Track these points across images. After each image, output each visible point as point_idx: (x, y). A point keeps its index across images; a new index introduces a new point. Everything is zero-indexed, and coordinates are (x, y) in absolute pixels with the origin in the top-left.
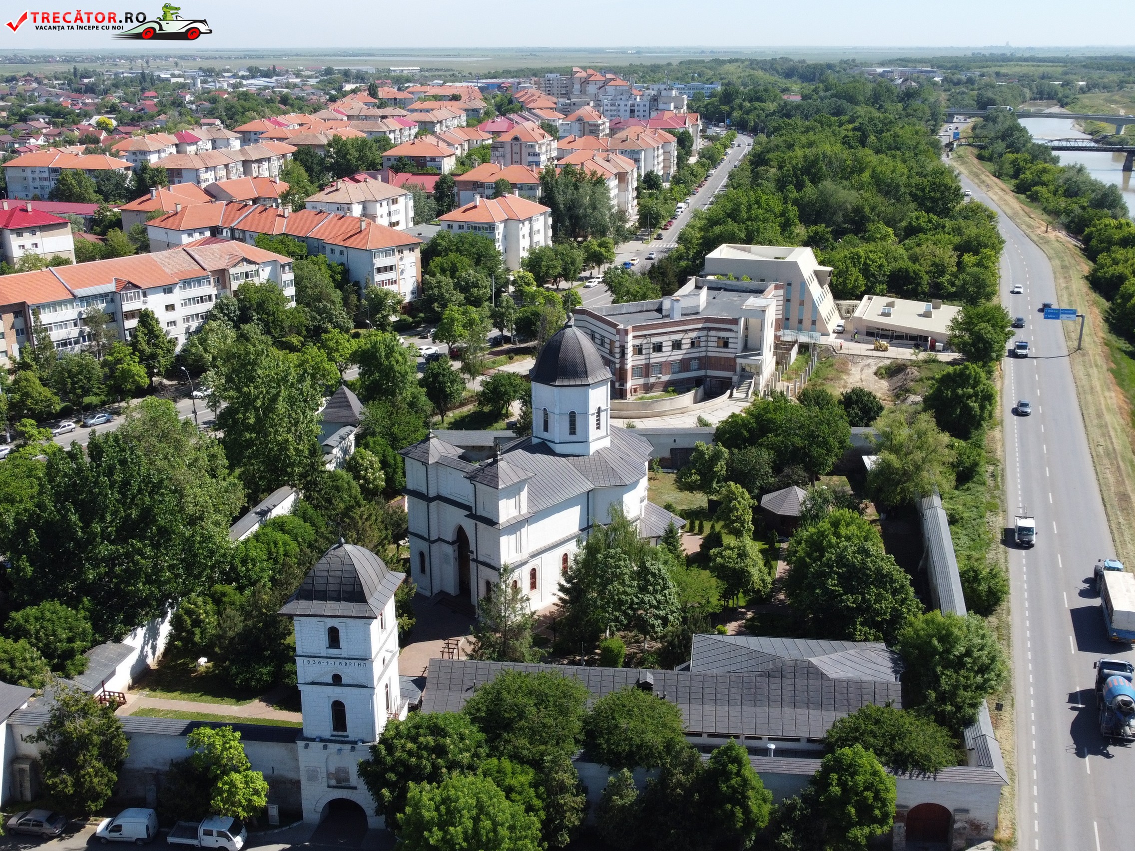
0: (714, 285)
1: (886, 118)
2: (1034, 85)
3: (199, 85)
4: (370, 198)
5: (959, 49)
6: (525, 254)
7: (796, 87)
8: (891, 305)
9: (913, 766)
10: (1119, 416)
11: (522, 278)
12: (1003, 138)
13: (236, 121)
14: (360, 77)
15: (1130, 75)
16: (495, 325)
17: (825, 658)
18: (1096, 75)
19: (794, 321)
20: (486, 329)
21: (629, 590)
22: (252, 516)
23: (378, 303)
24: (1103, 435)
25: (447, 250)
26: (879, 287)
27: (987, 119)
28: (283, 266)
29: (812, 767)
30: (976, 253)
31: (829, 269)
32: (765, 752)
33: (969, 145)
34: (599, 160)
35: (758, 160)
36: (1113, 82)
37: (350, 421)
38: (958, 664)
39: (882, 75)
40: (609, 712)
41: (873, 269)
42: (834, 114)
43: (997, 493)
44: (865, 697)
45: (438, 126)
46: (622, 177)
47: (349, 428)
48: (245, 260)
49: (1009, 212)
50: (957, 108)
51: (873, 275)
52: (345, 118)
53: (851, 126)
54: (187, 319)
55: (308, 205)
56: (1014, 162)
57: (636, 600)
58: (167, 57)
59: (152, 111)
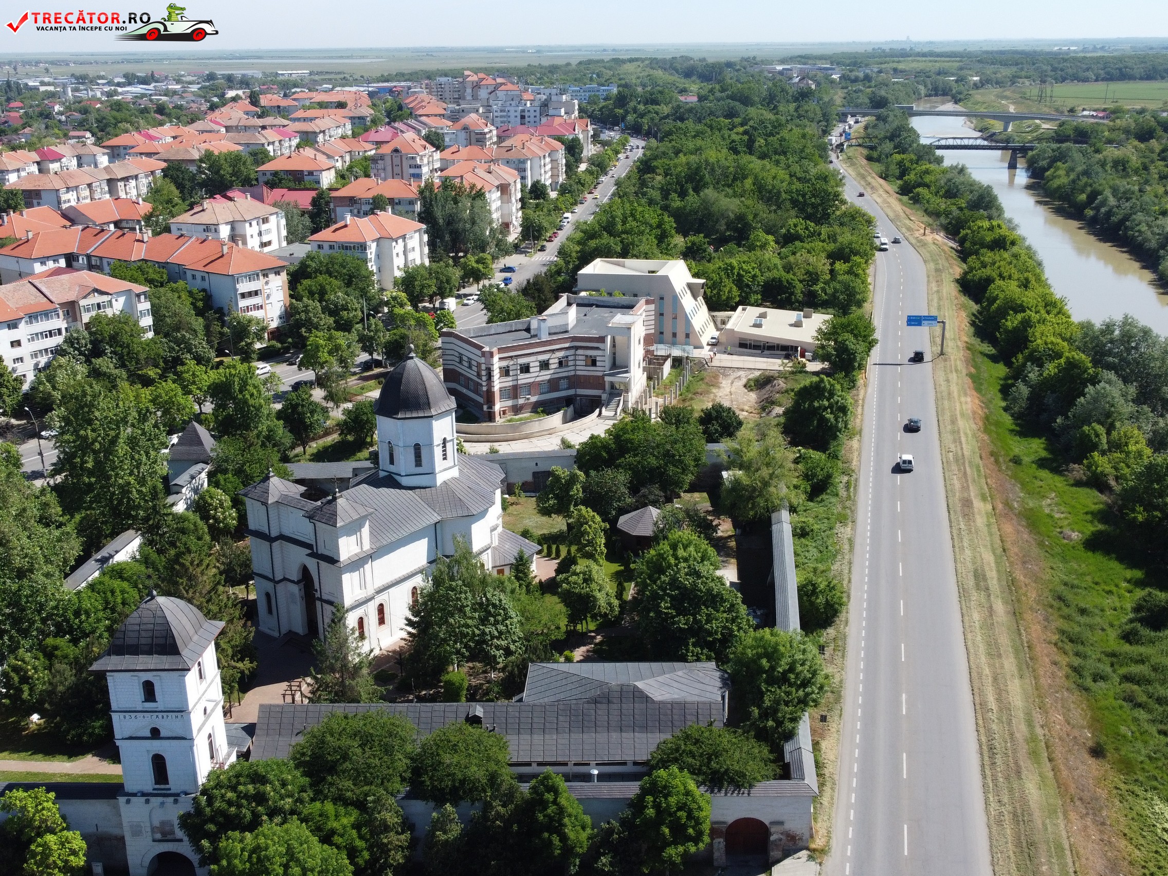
0: (586, 302)
1: (777, 120)
2: (928, 81)
3: (70, 94)
4: (238, 218)
5: (861, 44)
6: (399, 274)
7: (694, 87)
8: (763, 316)
9: (729, 783)
10: (971, 421)
11: (394, 298)
12: (891, 138)
13: (108, 134)
14: (244, 83)
15: (1022, 69)
16: (364, 349)
17: (651, 681)
18: (989, 70)
19: (668, 335)
20: (353, 355)
21: (470, 622)
22: (91, 564)
23: (241, 331)
24: (955, 441)
25: (318, 271)
26: (753, 298)
27: (879, 118)
28: (138, 296)
29: (631, 789)
30: (846, 260)
31: (702, 281)
32: (587, 778)
33: (859, 145)
34: (481, 172)
35: (645, 167)
36: (1005, 77)
37: (202, 458)
38: (783, 679)
39: (781, 73)
40: (434, 748)
41: (747, 279)
42: (726, 117)
43: (848, 504)
44: (688, 717)
45: (321, 136)
46: (504, 189)
47: (201, 465)
48: (96, 290)
49: (891, 214)
50: (853, 108)
51: (748, 286)
52: (223, 130)
53: (741, 129)
54: (35, 355)
55: (173, 228)
56: (900, 164)
57: (477, 632)
58: (37, 63)
59: (17, 124)
